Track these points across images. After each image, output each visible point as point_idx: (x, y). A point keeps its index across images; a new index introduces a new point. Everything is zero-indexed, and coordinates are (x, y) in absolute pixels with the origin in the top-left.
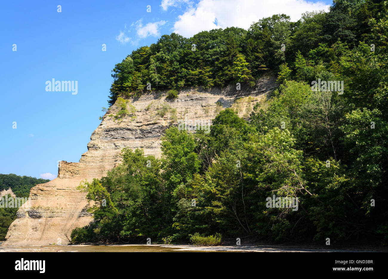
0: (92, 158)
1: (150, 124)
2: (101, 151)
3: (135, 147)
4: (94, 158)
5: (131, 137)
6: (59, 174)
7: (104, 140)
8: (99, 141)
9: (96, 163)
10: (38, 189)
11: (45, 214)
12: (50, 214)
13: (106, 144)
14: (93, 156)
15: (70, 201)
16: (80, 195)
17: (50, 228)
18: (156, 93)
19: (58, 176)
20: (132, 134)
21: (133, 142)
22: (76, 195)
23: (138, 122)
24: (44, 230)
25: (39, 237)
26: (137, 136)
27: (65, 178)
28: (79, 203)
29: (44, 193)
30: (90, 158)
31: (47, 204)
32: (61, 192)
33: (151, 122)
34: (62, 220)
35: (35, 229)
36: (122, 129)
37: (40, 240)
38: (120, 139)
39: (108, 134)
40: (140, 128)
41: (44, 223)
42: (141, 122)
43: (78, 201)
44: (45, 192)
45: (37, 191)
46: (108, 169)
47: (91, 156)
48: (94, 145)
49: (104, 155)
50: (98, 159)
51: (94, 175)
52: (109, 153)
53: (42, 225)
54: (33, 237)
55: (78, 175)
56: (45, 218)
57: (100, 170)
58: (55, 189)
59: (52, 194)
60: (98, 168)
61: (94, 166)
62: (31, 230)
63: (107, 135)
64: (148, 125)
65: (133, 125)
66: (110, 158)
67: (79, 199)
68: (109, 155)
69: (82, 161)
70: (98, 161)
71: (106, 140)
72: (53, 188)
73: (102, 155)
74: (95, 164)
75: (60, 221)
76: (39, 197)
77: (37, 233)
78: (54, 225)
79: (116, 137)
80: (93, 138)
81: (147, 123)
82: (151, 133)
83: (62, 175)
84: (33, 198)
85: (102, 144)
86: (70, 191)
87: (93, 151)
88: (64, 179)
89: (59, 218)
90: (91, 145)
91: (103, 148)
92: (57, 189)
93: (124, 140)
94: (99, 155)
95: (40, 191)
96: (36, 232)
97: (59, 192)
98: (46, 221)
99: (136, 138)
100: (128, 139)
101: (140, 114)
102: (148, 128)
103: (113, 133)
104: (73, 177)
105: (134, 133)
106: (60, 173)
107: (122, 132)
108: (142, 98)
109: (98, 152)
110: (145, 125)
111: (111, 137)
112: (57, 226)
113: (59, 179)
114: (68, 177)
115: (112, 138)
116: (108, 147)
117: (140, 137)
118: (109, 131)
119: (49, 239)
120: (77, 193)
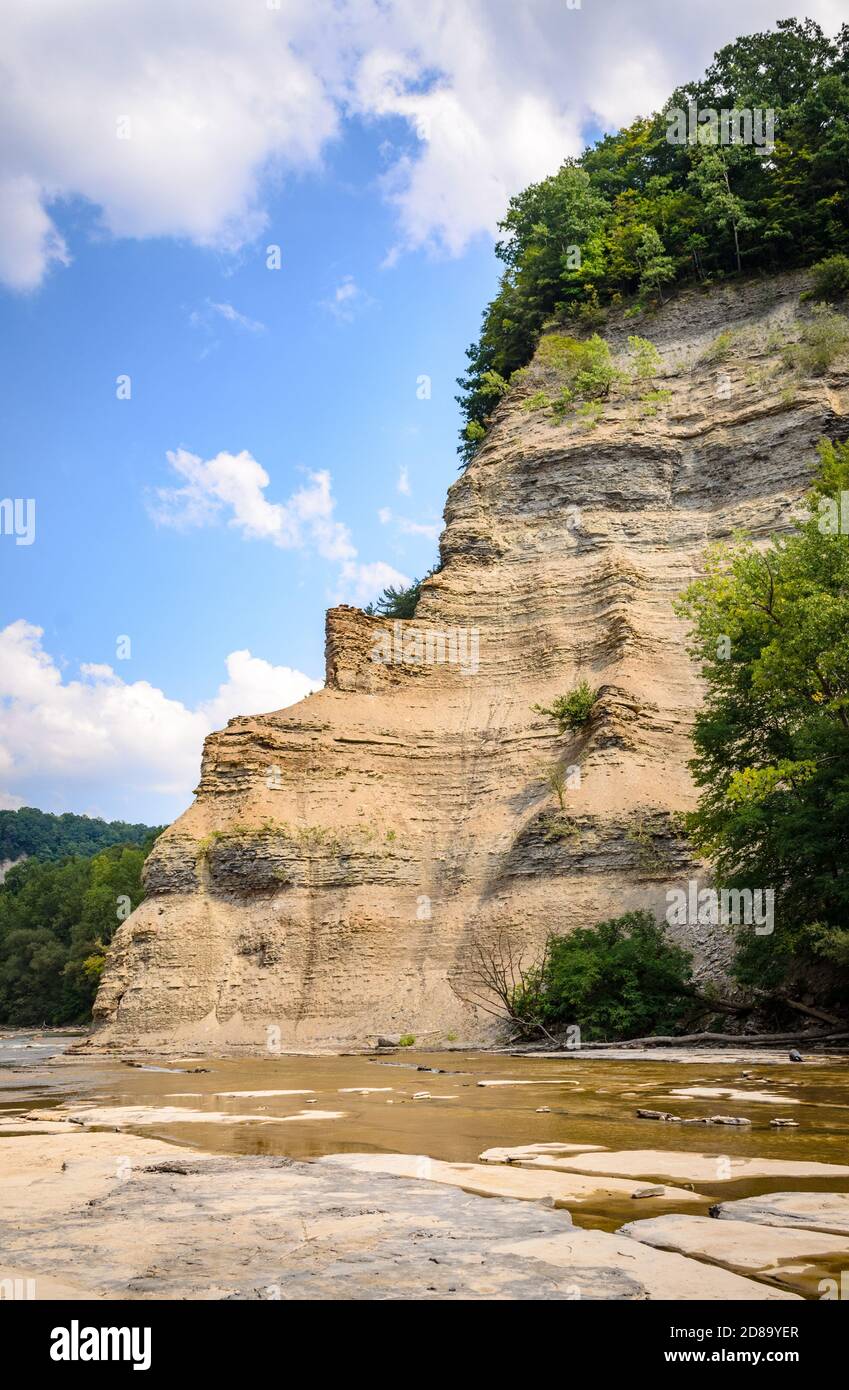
0: (472, 599)
1: (758, 416)
2: (510, 568)
3: (684, 535)
4: (484, 598)
5: (653, 489)
6: (336, 670)
7: (515, 516)
8: (494, 522)
9: (498, 622)
10: (242, 739)
11: (304, 867)
12: (332, 870)
13: (530, 533)
14: (477, 588)
15: (416, 800)
16: (459, 770)
17: (343, 944)
18: (737, 290)
19: (332, 681)
20: (660, 475)
21: (665, 516)
22: (436, 771)
23: (680, 420)
24: (311, 959)
25: (288, 997)
26: (683, 487)
27: (364, 688)
28: (465, 812)
29: (277, 761)
30: (462, 600)
31: (304, 817)
32: (360, 754)
33: (760, 407)
34: (400, 899)
35: (260, 952)
36: (608, 453)
37: (300, 1018)
38: (601, 502)
39: (534, 483)
40: (698, 443)
41: (306, 916)
42: (695, 418)
43: (459, 800)
44: (283, 753)
45: (240, 748)
46: (574, 642)
47: (467, 591)
48: (473, 540)
49: (533, 584)
50: (506, 603)
51: (500, 678)
52: (558, 573)
53: (294, 930)
54: (253, 997)
55: (420, 681)
56: (307, 892)
57: (527, 651)
58: (327, 739)
59: (317, 763)
60: (511, 646)
61: (491, 638)
62: (238, 962)
63: (532, 488)
64: (744, 421)
65: (657, 432)
66: (570, 592)
67: (459, 792)
68: (561, 580)
69: (428, 614)
70: (506, 613)
71: (524, 517)
72: (316, 735)
73: (522, 583)
74: (493, 629)
75: (393, 904)
76: (253, 779)
77: (275, 979)
78: (364, 930)
79: (576, 497)
80: (462, 508)
81: (732, 416)
82: (766, 459)
83: (349, 673)
84: (223, 788)
85: (512, 535)
86: (404, 751)
87: (470, 566)
88: (360, 696)
89: (385, 889)
90: (460, 541)
91: (517, 551)
92: (341, 740)
93: (618, 506)
94: (504, 585)
95: (255, 750)
96: (264, 973)
97: (350, 756)
98: (312, 906)
99: (679, 496)
100: (640, 502)
101: (681, 386)
102: (748, 435)
103: (558, 477)
104: (398, 687)
105: (668, 468)
106: (340, 665)
107: (610, 468)
108: (668, 325)
109: (495, 571)
110: (723, 425)
111: (552, 496)
112: (383, 932)
113: (339, 694)
114: (374, 686)
115: (555, 501)
116: (541, 547)
117: (704, 489)
118: (542, 466)
119: (351, 1014)
120: (442, 763)
